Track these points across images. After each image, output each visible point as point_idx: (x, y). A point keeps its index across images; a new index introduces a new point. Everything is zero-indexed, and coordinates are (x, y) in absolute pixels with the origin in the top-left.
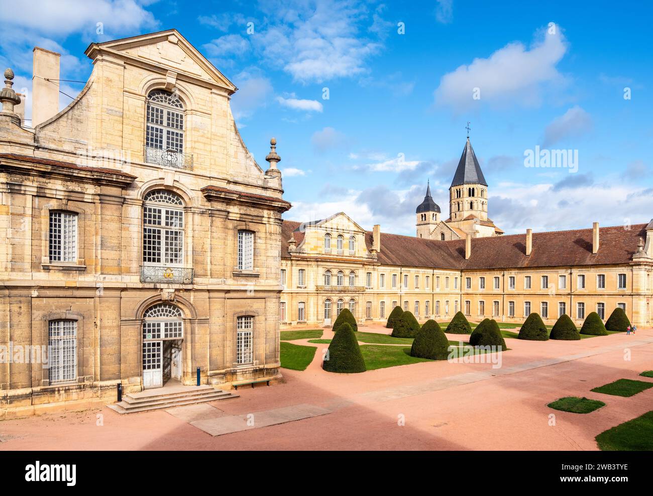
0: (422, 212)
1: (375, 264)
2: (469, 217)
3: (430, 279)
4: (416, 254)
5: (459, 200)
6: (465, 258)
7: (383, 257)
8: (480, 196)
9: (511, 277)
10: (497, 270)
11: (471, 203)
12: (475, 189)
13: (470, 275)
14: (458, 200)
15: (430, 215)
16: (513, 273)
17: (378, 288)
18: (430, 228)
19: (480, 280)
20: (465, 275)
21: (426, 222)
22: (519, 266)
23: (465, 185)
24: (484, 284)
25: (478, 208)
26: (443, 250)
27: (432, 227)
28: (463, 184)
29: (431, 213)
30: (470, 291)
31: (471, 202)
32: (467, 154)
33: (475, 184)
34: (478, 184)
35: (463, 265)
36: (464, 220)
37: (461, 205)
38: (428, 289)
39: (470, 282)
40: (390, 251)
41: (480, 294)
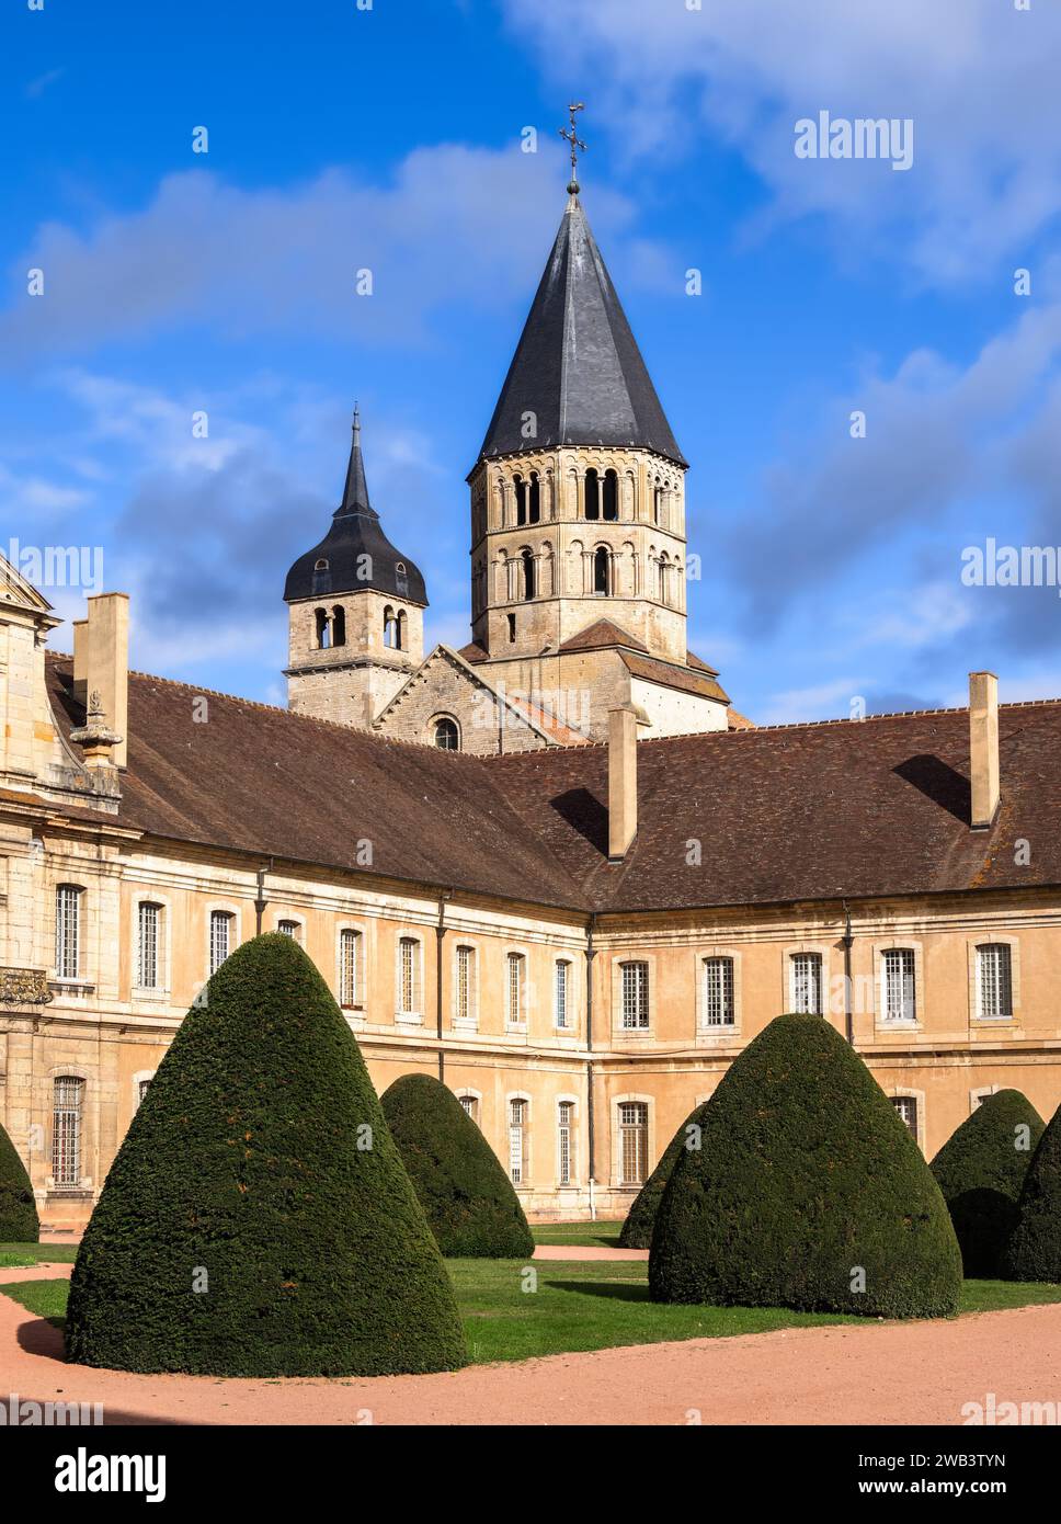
0: (321, 593)
1: (106, 830)
2: (588, 632)
3: (424, 956)
4: (332, 804)
5: (533, 535)
6: (605, 850)
7: (150, 796)
8: (646, 516)
9: (890, 953)
10: (808, 916)
11: (602, 558)
12: (621, 475)
13: (641, 945)
14: (524, 536)
15: (367, 614)
16: (904, 928)
17: (125, 994)
18: (373, 689)
19: (703, 973)
20: (614, 949)
21: (341, 654)
22: (938, 886)
23: (564, 455)
24: (730, 999)
25: (637, 586)
26: (473, 803)
27: (382, 687)
28: (552, 448)
29: (376, 602)
30: (647, 1042)
31: (602, 551)
32: (572, 278)
33: (622, 447)
34: (637, 447)
35: (596, 891)
36: (564, 651)
37: (541, 566)
38: (414, 1017)
39: (644, 989)
40: (183, 771)
41: (707, 1060)
